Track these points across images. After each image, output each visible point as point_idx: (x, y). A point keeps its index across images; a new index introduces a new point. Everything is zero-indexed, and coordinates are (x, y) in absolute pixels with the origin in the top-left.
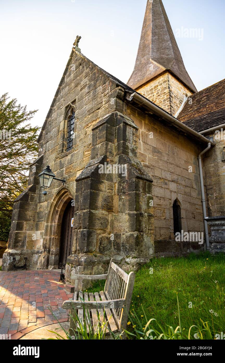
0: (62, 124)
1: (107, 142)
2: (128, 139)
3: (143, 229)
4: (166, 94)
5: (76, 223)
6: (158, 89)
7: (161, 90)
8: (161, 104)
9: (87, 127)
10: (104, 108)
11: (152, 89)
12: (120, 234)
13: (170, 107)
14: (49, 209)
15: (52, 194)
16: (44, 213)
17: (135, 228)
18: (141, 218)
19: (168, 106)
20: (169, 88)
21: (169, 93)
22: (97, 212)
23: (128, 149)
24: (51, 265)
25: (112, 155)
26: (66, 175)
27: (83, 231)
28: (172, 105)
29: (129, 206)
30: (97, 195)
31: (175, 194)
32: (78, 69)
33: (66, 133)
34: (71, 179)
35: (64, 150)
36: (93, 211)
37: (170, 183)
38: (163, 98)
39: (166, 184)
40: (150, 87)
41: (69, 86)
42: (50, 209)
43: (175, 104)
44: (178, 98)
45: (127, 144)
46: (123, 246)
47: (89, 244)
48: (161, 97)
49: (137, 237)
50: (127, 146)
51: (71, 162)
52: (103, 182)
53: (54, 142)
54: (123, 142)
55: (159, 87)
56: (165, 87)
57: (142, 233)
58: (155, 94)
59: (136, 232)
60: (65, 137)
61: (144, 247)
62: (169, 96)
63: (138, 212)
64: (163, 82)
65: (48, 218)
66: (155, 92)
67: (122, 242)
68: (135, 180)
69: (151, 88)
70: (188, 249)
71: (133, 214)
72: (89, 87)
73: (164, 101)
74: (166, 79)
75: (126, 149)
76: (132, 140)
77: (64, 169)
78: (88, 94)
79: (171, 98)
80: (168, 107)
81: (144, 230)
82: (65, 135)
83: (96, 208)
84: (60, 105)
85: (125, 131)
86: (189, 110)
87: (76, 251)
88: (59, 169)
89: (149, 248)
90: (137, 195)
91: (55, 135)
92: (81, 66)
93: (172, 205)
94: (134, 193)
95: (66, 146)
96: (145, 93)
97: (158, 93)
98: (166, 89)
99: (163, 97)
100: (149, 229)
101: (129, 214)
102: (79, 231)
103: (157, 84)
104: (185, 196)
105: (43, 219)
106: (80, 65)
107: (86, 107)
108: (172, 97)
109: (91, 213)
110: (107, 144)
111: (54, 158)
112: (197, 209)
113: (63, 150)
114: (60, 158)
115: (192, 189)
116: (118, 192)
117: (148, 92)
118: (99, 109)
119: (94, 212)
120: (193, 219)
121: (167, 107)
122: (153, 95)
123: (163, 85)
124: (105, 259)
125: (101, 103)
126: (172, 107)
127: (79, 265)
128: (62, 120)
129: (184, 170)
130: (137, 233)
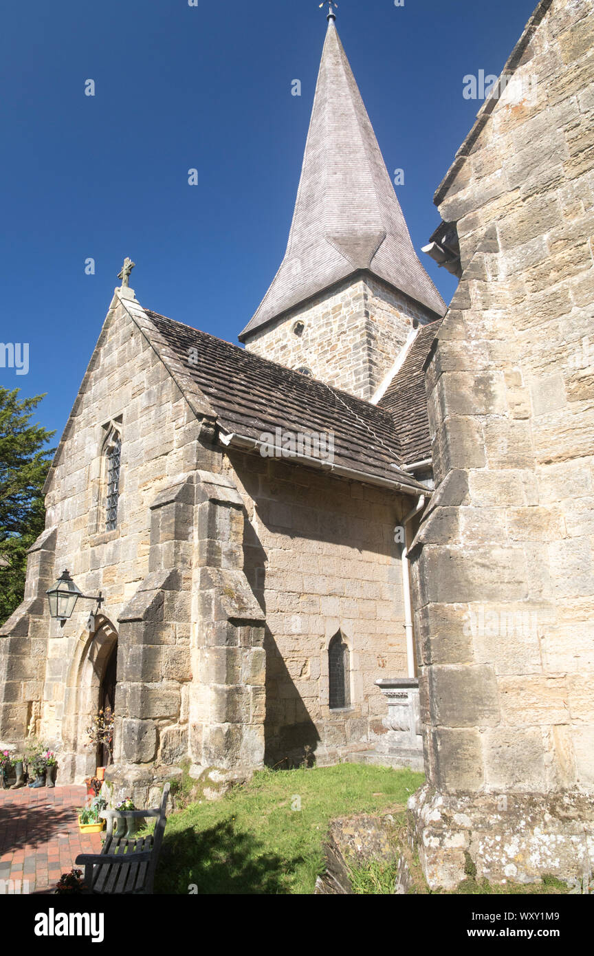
0: (95, 463)
1: (176, 541)
2: (219, 533)
3: (241, 718)
4: (360, 331)
5: (120, 706)
6: (342, 315)
7: (347, 318)
8: (347, 355)
9: (145, 488)
10: (175, 456)
11: (328, 313)
12: (202, 725)
13: (368, 364)
14: (72, 655)
15: (78, 622)
16: (61, 662)
17: (224, 716)
18: (237, 697)
19: (364, 362)
20: (367, 314)
21: (367, 328)
22: (157, 685)
23: (220, 552)
24: (80, 773)
25: (187, 566)
26: (105, 586)
27: (131, 723)
28: (374, 360)
29: (216, 673)
30: (157, 652)
31: (336, 621)
32: (127, 344)
33: (103, 486)
34: (115, 598)
35: (101, 526)
36: (149, 685)
37: (322, 600)
38: (354, 340)
39: (312, 603)
40: (324, 309)
41: (109, 377)
42: (75, 655)
43: (384, 355)
44: (392, 337)
45: (218, 543)
46: (205, 748)
47: (141, 747)
48: (349, 338)
49: (229, 734)
50: (218, 548)
51: (113, 560)
52: (168, 625)
53: (78, 502)
54: (209, 541)
55: (344, 310)
56: (358, 311)
57: (239, 725)
58: (335, 327)
59: (227, 725)
60: (103, 496)
61: (242, 750)
62: (366, 338)
63: (231, 686)
64: (354, 299)
65: (70, 675)
66: (334, 322)
67: (203, 740)
68: (226, 625)
69: (325, 311)
70: (362, 734)
71: (222, 690)
72: (149, 394)
73: (356, 347)
74: (359, 292)
75: (216, 555)
76: (227, 533)
77: (101, 571)
78: (146, 412)
79: (372, 342)
80: (365, 365)
81: (244, 718)
82: (103, 491)
83: (155, 678)
84: (91, 415)
85: (212, 516)
86: (415, 374)
87: (120, 758)
88: (91, 569)
89: (253, 751)
90: (231, 654)
91: (82, 487)
92: (133, 338)
93: (326, 647)
94: (223, 649)
95: (106, 516)
96: (312, 322)
97: (342, 325)
98: (360, 316)
99: (352, 337)
100: (254, 716)
101: (216, 690)
102: (125, 721)
103: (340, 303)
104: (362, 621)
105: (61, 676)
106: (132, 335)
107: (142, 441)
108: (374, 338)
109: (145, 689)
110: (177, 545)
111: (80, 542)
112: (391, 645)
113: (97, 526)
114: (93, 544)
115: (380, 603)
116: (199, 643)
117: (317, 318)
118: (166, 454)
119: (150, 687)
120: (381, 668)
121: (362, 365)
122: (330, 327)
123: (352, 305)
124: (173, 773)
125: (171, 442)
126: (375, 364)
127: (124, 786)
128: (95, 455)
129: (362, 563)
130: (229, 726)
